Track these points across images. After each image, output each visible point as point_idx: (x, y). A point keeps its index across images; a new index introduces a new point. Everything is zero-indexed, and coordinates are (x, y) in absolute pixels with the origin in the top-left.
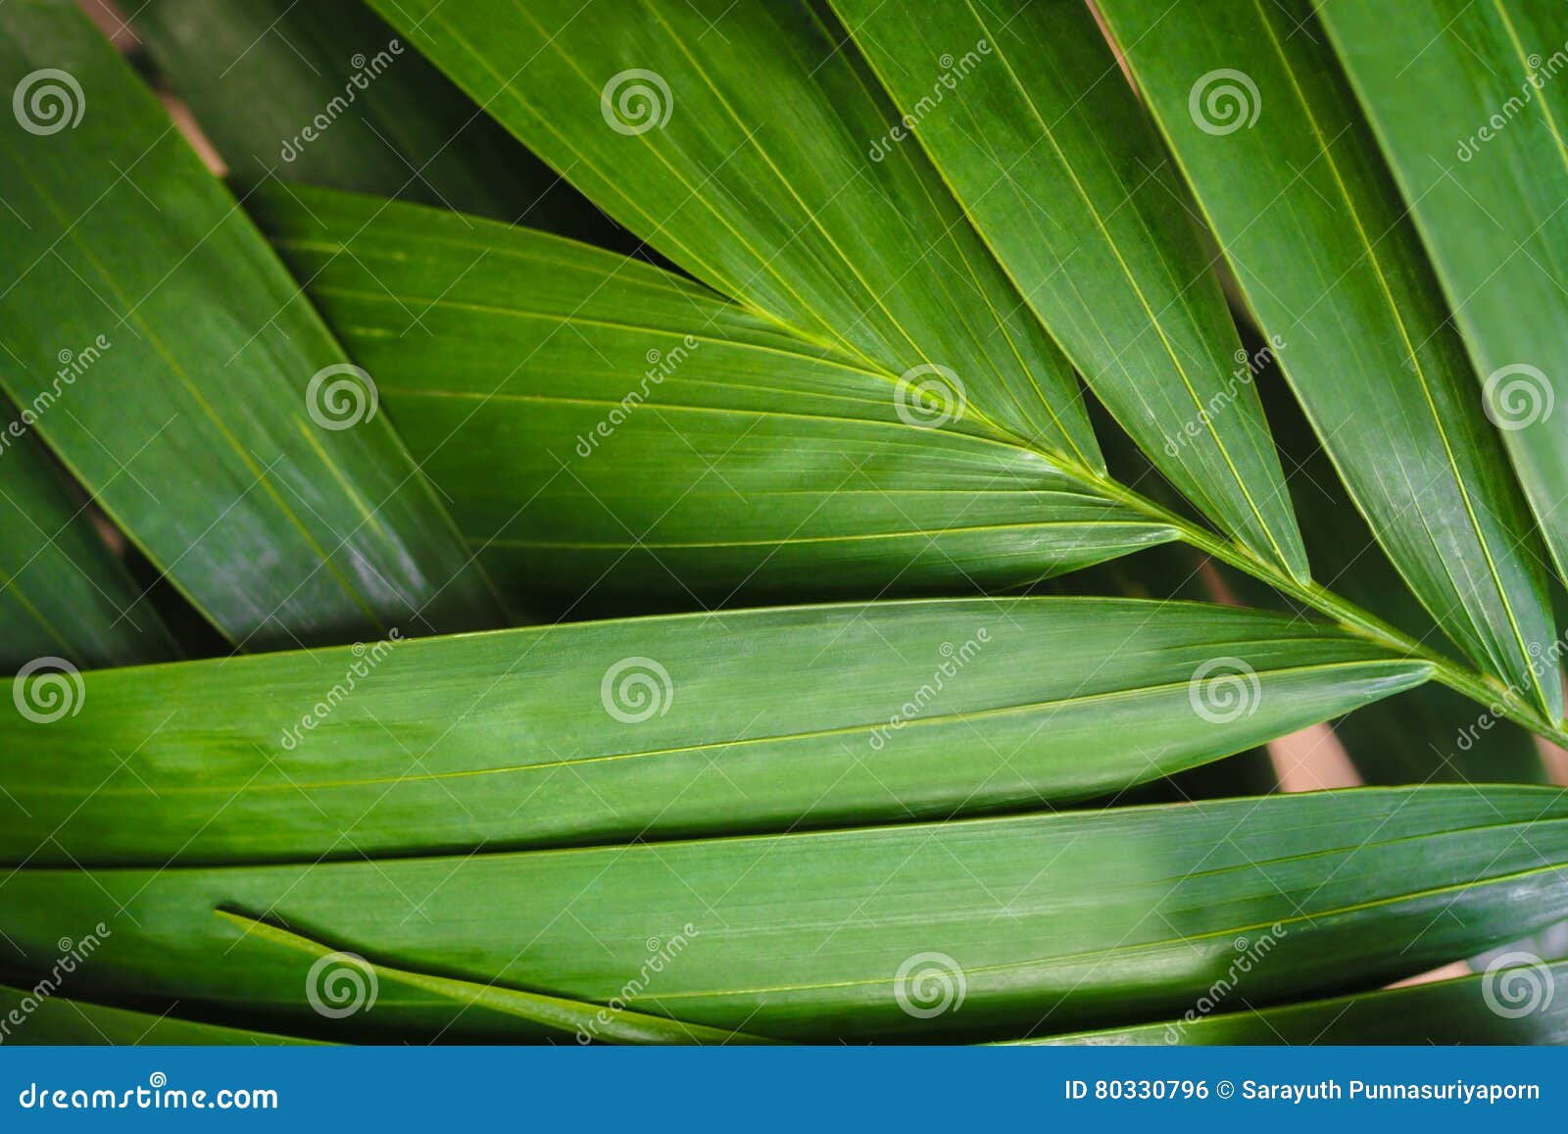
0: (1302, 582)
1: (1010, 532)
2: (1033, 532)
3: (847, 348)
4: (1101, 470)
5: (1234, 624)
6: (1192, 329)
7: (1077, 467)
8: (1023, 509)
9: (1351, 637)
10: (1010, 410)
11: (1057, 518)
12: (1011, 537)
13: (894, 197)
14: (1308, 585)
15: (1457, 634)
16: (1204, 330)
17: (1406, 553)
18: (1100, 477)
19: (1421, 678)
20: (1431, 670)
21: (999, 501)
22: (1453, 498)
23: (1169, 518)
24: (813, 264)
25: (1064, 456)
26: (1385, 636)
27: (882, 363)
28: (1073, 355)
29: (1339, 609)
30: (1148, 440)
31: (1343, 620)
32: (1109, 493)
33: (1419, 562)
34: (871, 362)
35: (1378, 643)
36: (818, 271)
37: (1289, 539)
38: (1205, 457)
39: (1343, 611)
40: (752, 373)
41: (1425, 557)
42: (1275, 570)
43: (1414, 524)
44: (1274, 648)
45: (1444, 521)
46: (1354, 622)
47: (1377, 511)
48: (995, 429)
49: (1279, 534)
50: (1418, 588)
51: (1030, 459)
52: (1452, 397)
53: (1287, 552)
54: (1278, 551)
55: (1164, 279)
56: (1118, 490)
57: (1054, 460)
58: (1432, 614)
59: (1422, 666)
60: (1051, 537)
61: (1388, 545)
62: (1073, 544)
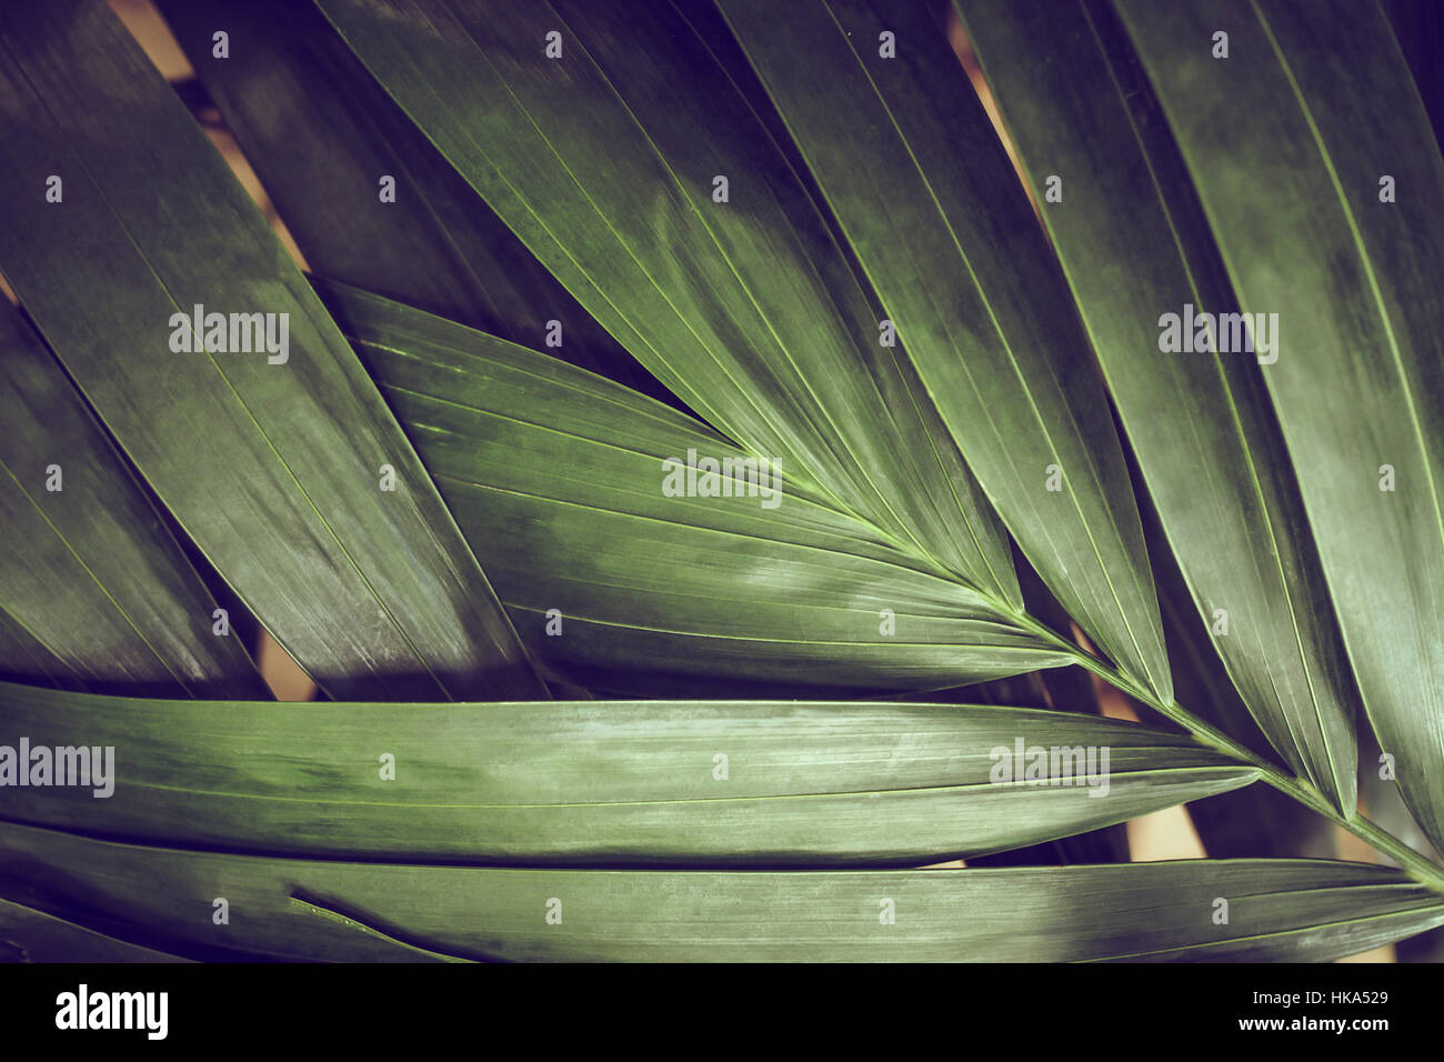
0: (1167, 703)
1: (944, 650)
2: (963, 651)
3: (826, 492)
4: (1021, 608)
5: (1112, 733)
6: (1103, 507)
7: (1001, 603)
8: (956, 633)
9: (1200, 746)
10: (953, 556)
11: (982, 642)
12: (945, 654)
13: (875, 375)
14: (1172, 705)
15: (1282, 749)
16: (1112, 507)
17: (1250, 688)
18: (1018, 613)
19: (1250, 780)
20: (1257, 774)
21: (936, 625)
22: (1292, 652)
23: (1069, 648)
24: (805, 424)
25: (993, 595)
26: (1226, 747)
27: (855, 508)
28: (1008, 520)
29: (1194, 725)
30: (1059, 588)
31: (1195, 732)
32: (1024, 625)
33: (1259, 695)
34: (845, 507)
35: (1221, 751)
36: (809, 430)
37: (1160, 672)
38: (1102, 605)
39: (1196, 726)
40: (749, 505)
41: (1263, 691)
42: (1147, 693)
43: (1258, 669)
44: (1142, 754)
45: (1283, 668)
46: (1204, 735)
47: (1232, 658)
48: (940, 568)
49: (1154, 666)
50: (1257, 713)
51: (965, 595)
52: (1300, 574)
53: (1158, 681)
54: (1151, 680)
55: (1085, 464)
56: (1032, 624)
57: (984, 596)
58: (1264, 732)
59: (1252, 772)
60: (976, 656)
61: (1237, 682)
62: (992, 663)
